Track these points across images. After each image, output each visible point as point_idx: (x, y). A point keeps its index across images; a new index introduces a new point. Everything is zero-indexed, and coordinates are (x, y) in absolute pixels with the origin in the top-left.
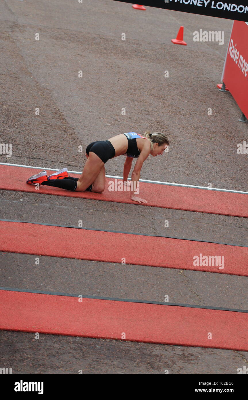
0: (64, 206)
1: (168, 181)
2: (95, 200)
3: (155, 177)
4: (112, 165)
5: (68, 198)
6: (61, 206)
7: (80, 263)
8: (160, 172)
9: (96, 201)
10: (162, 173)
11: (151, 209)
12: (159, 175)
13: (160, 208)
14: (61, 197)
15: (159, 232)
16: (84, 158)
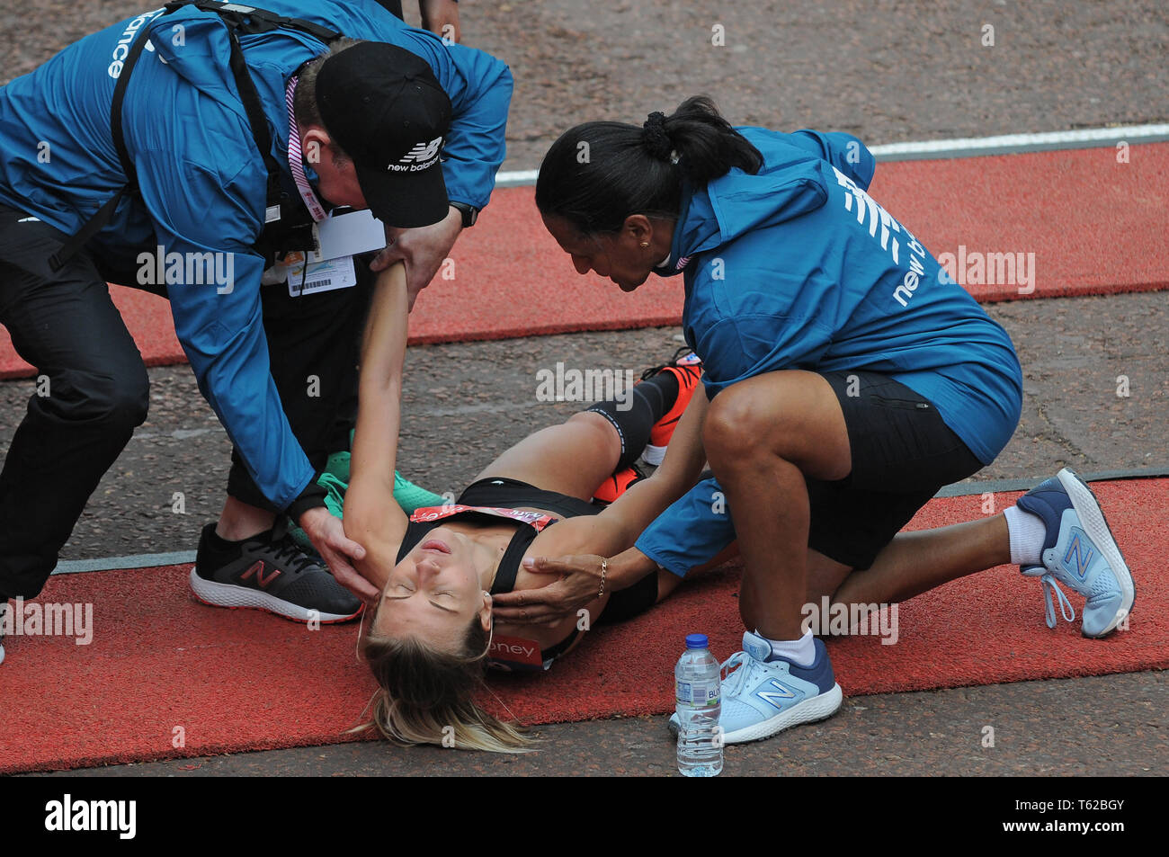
0: (484, 400)
1: (1079, 118)
2: (659, 327)
3: (993, 110)
4: (717, 86)
5: (500, 347)
6: (465, 409)
7: (650, 738)
8: (1016, 73)
9: (669, 333)
10: (1034, 81)
11: (1011, 317)
12: (1015, 94)
13: (1063, 304)
14: (454, 351)
15: (1088, 453)
16: (545, 80)
